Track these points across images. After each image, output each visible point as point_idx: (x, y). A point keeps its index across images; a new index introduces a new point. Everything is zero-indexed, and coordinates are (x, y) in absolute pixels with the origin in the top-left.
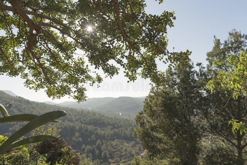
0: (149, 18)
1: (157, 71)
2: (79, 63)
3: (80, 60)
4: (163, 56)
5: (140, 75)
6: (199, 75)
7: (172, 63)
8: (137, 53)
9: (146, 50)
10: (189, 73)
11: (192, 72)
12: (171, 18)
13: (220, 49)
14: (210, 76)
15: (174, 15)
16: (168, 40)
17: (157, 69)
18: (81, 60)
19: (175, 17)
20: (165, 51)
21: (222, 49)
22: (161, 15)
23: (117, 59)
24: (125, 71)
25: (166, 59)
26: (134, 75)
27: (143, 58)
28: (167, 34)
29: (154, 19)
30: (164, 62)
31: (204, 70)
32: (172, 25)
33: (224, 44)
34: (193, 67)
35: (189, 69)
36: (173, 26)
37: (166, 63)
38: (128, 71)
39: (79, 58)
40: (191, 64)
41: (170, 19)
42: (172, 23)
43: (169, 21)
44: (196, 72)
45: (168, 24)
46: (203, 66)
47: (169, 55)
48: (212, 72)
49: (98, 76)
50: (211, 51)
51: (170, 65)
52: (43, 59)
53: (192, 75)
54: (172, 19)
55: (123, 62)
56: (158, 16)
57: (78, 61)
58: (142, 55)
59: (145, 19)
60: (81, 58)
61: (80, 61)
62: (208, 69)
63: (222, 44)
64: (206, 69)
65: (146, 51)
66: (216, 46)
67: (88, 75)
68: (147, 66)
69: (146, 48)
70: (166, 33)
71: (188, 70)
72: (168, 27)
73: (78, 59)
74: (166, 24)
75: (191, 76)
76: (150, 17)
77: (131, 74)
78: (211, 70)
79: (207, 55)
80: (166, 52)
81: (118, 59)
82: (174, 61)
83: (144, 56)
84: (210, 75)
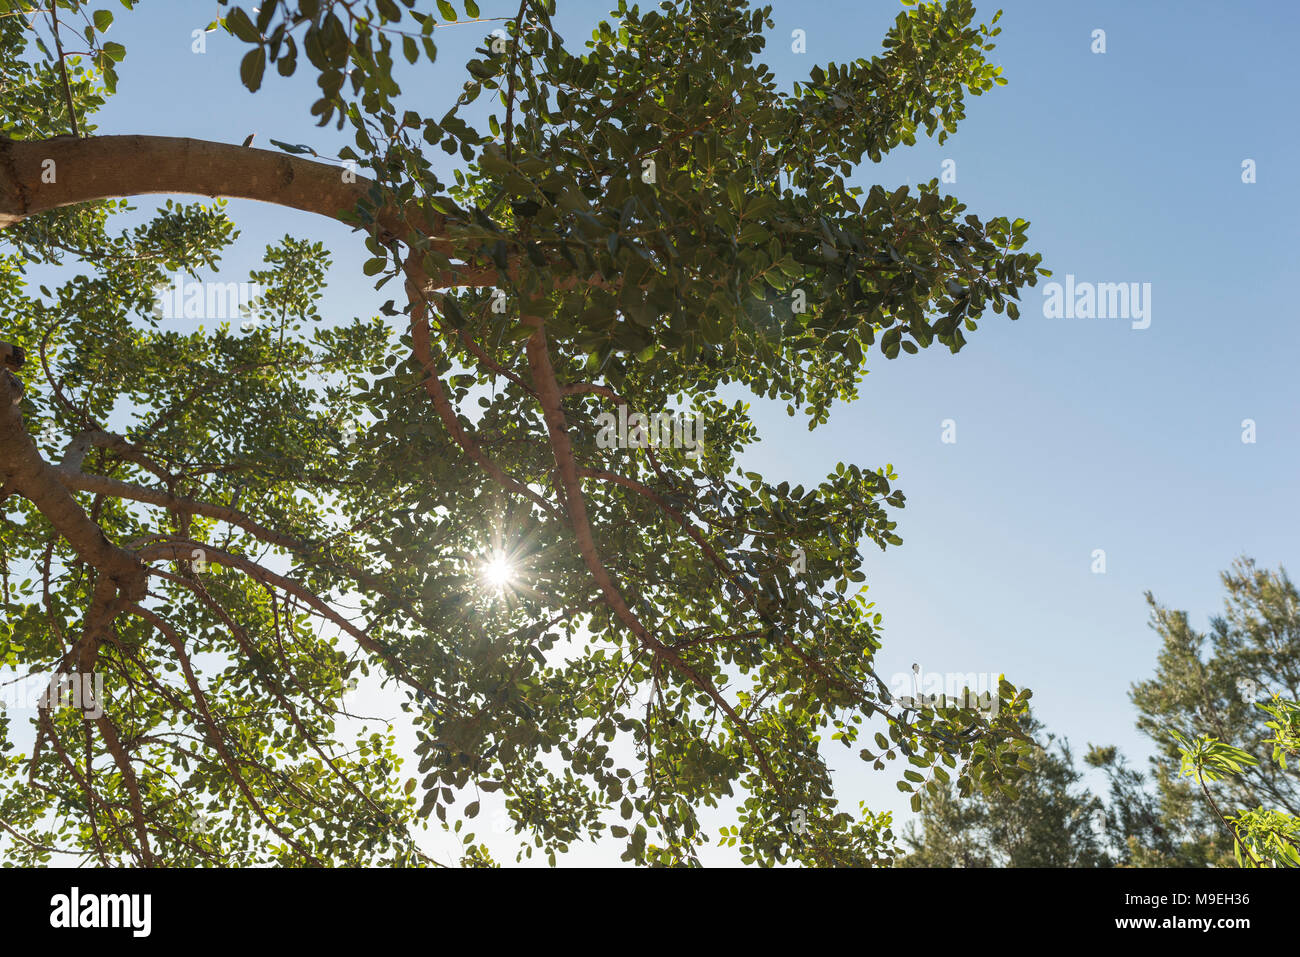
0: (755, 501)
1: (836, 811)
2: (361, 768)
3: (369, 752)
4: (857, 720)
5: (732, 842)
6: (1120, 823)
7: (922, 762)
8: (702, 701)
9: (755, 678)
10: (1060, 815)
11: (1073, 804)
12: (878, 497)
13: (1201, 666)
14: (1183, 828)
15: (893, 486)
16: (878, 615)
17: (834, 803)
18: (378, 747)
19: (898, 493)
20: (868, 688)
21: (1212, 663)
22: (823, 486)
23: (575, 743)
24: (621, 822)
25: (881, 741)
26: (683, 850)
27: (742, 729)
28: (865, 588)
29: (783, 507)
30: (866, 756)
31: (1138, 789)
32: (886, 535)
33: (1213, 637)
34: (1073, 777)
35: (1052, 788)
36: (898, 541)
37: (879, 766)
38: (643, 823)
39: (366, 737)
40: (1060, 757)
41: (876, 505)
42: (883, 524)
43: (871, 516)
44: (1098, 804)
45: (868, 530)
46: (1128, 768)
47: (896, 710)
48: (1195, 804)
49: (472, 850)
50: (1155, 677)
51: (909, 775)
52: (160, 746)
53: (1076, 824)
54: (884, 505)
55: (609, 763)
56: (800, 489)
57: (357, 758)
58: (732, 715)
59: (731, 509)
60: (376, 739)
61: (372, 758)
62: (1166, 788)
63: (1201, 639)
64: (1150, 788)
65: (759, 683)
66: (1175, 647)
67: (411, 844)
68: (772, 779)
69: (756, 670)
70: (860, 577)
71: (1048, 792)
72: (865, 545)
73: (361, 744)
74: (855, 531)
75: (1072, 829)
76: (756, 494)
77: (664, 845)
78: (1182, 795)
79: (1135, 702)
80: (872, 696)
81: (583, 740)
82: (932, 748)
83: (743, 717)
84: (1188, 824)
